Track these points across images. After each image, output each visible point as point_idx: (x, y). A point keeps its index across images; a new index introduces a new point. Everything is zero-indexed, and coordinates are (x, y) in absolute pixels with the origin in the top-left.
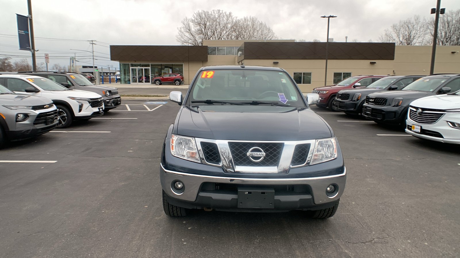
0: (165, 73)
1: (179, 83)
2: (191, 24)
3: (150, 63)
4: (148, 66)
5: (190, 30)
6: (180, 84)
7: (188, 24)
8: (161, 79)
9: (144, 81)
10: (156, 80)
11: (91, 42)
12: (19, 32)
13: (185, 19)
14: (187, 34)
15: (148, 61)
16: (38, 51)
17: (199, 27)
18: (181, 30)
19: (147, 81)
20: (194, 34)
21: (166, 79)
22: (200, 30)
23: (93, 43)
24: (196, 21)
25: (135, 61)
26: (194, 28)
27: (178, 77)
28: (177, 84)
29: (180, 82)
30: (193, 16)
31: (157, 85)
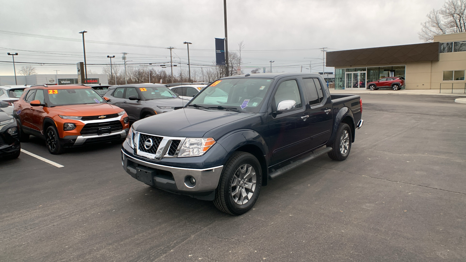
0: (383, 77)
1: (397, 88)
2: (441, 17)
3: (367, 67)
4: (364, 70)
5: (438, 24)
6: (399, 89)
7: (436, 17)
8: (376, 84)
9: (359, 86)
10: (371, 85)
11: (323, 50)
12: (216, 51)
13: (432, 11)
14: (434, 29)
15: (365, 65)
16: (274, 62)
17: (452, 18)
18: (426, 25)
19: (363, 86)
20: (443, 27)
21: (382, 84)
22: (453, 22)
23: (324, 50)
24: (448, 11)
25: (351, 66)
26: (444, 20)
27: (397, 81)
28: (394, 89)
29: (399, 87)
30: (444, 6)
31: (371, 90)
